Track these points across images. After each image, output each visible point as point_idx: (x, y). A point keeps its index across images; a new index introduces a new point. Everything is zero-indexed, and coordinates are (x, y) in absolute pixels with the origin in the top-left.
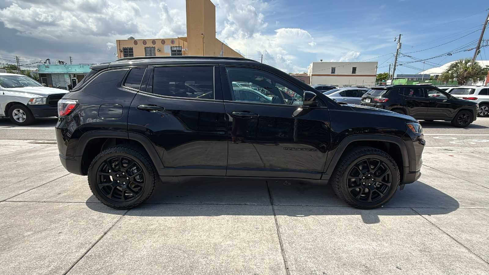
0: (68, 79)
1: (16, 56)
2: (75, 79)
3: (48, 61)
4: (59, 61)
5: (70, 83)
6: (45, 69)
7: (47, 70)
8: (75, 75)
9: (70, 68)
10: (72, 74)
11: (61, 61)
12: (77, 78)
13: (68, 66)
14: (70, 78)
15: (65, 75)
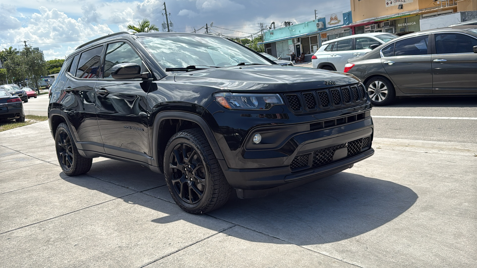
0: (292, 46)
1: (261, 23)
2: (299, 45)
3: (273, 25)
4: (285, 23)
5: (294, 52)
6: (270, 36)
7: (271, 38)
8: (298, 38)
9: (294, 30)
10: (296, 37)
11: (287, 22)
12: (301, 44)
13: (292, 28)
14: (294, 44)
15: (289, 40)
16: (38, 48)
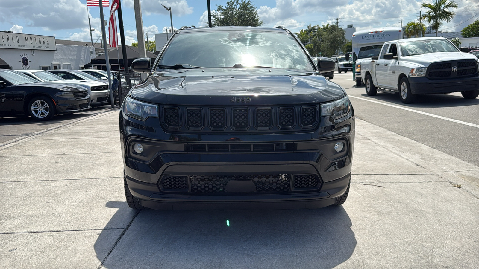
16: (352, 25)
